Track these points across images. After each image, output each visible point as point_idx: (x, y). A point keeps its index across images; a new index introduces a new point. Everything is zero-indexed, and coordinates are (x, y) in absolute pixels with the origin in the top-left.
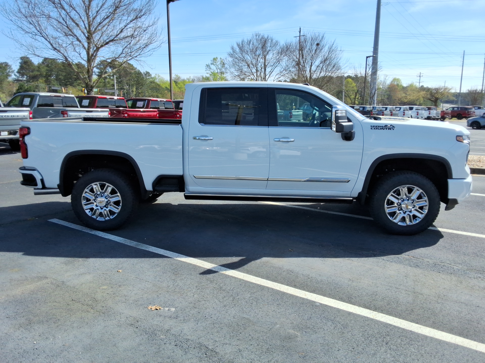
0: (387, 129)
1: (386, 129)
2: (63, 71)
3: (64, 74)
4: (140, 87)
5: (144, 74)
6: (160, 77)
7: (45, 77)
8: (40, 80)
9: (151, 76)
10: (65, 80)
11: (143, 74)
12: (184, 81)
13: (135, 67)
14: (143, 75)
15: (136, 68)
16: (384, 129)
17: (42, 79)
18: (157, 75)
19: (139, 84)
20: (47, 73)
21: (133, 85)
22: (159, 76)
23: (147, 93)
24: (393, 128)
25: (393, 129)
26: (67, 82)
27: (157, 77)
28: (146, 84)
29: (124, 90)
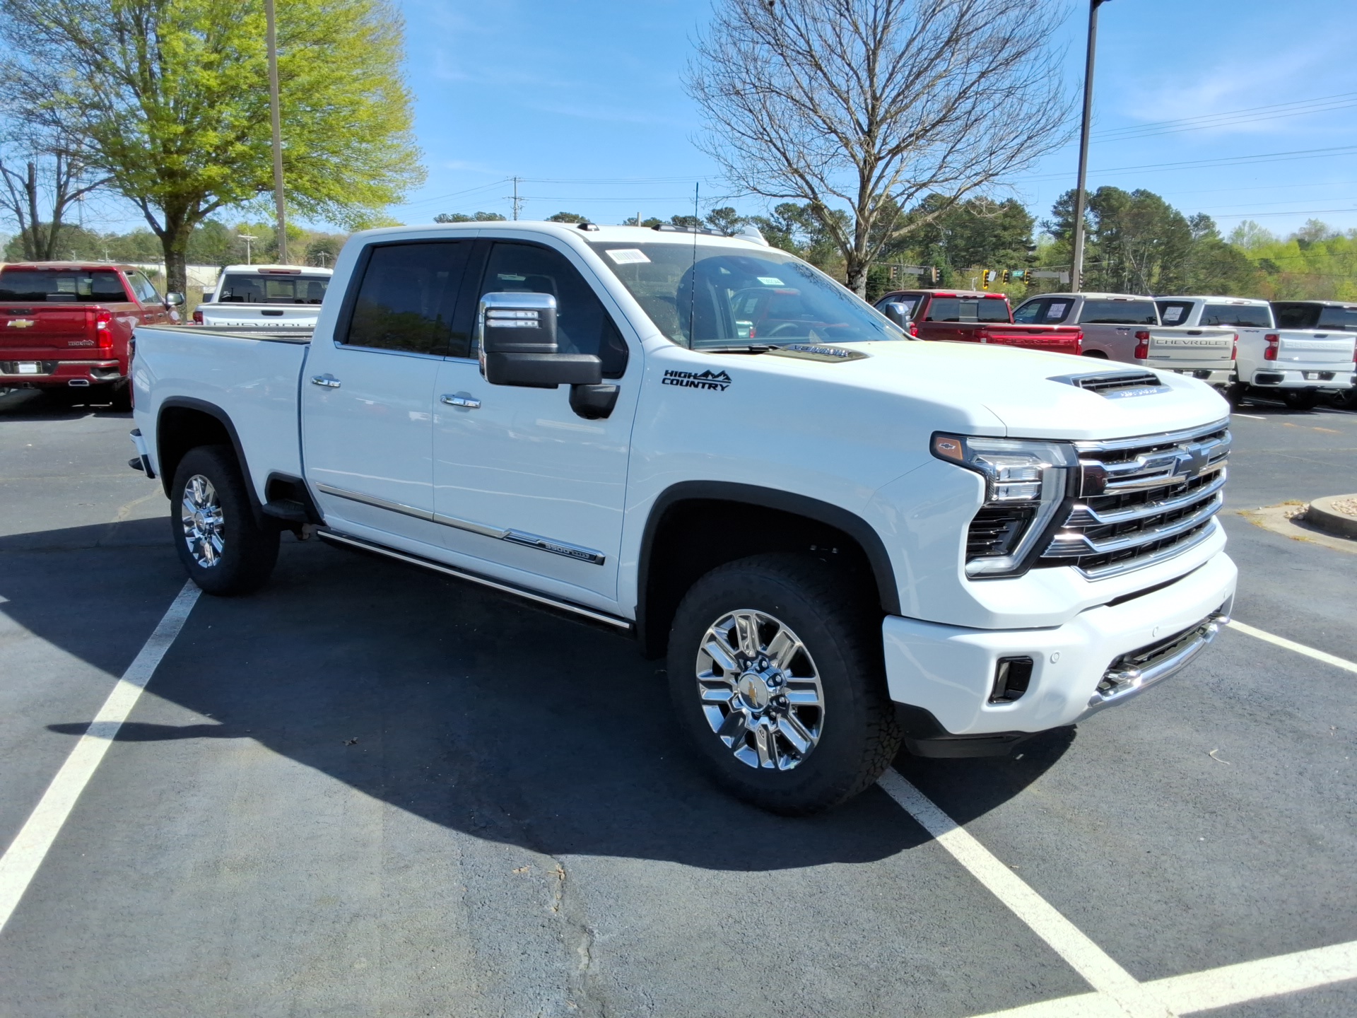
0: (707, 386)
1: (703, 387)
2: (967, 226)
3: (967, 233)
4: (1174, 263)
5: (1192, 222)
6: (1256, 231)
7: (920, 243)
8: (909, 253)
9: (1213, 226)
10: (967, 250)
11: (1189, 223)
12: (1337, 238)
13: (1167, 204)
14: (1188, 226)
15: (1169, 206)
16: (696, 386)
17: (912, 250)
18: (1247, 225)
19: (1172, 252)
20: (928, 232)
21: (1151, 258)
22: (1252, 227)
23: (1191, 280)
24: (724, 385)
25: (723, 389)
26: (971, 255)
27: (1246, 229)
28: (1193, 251)
29: (1124, 272)
